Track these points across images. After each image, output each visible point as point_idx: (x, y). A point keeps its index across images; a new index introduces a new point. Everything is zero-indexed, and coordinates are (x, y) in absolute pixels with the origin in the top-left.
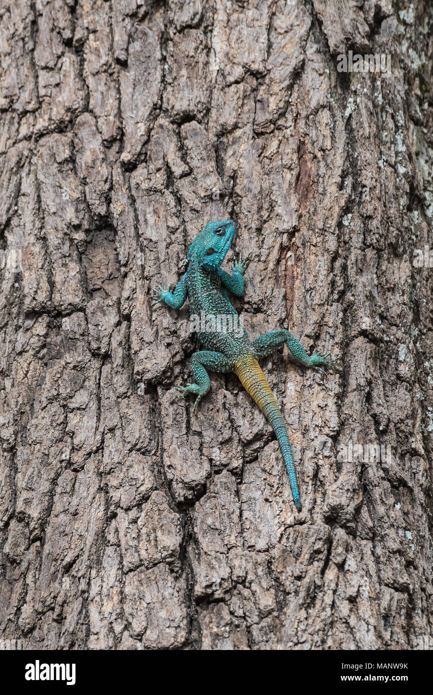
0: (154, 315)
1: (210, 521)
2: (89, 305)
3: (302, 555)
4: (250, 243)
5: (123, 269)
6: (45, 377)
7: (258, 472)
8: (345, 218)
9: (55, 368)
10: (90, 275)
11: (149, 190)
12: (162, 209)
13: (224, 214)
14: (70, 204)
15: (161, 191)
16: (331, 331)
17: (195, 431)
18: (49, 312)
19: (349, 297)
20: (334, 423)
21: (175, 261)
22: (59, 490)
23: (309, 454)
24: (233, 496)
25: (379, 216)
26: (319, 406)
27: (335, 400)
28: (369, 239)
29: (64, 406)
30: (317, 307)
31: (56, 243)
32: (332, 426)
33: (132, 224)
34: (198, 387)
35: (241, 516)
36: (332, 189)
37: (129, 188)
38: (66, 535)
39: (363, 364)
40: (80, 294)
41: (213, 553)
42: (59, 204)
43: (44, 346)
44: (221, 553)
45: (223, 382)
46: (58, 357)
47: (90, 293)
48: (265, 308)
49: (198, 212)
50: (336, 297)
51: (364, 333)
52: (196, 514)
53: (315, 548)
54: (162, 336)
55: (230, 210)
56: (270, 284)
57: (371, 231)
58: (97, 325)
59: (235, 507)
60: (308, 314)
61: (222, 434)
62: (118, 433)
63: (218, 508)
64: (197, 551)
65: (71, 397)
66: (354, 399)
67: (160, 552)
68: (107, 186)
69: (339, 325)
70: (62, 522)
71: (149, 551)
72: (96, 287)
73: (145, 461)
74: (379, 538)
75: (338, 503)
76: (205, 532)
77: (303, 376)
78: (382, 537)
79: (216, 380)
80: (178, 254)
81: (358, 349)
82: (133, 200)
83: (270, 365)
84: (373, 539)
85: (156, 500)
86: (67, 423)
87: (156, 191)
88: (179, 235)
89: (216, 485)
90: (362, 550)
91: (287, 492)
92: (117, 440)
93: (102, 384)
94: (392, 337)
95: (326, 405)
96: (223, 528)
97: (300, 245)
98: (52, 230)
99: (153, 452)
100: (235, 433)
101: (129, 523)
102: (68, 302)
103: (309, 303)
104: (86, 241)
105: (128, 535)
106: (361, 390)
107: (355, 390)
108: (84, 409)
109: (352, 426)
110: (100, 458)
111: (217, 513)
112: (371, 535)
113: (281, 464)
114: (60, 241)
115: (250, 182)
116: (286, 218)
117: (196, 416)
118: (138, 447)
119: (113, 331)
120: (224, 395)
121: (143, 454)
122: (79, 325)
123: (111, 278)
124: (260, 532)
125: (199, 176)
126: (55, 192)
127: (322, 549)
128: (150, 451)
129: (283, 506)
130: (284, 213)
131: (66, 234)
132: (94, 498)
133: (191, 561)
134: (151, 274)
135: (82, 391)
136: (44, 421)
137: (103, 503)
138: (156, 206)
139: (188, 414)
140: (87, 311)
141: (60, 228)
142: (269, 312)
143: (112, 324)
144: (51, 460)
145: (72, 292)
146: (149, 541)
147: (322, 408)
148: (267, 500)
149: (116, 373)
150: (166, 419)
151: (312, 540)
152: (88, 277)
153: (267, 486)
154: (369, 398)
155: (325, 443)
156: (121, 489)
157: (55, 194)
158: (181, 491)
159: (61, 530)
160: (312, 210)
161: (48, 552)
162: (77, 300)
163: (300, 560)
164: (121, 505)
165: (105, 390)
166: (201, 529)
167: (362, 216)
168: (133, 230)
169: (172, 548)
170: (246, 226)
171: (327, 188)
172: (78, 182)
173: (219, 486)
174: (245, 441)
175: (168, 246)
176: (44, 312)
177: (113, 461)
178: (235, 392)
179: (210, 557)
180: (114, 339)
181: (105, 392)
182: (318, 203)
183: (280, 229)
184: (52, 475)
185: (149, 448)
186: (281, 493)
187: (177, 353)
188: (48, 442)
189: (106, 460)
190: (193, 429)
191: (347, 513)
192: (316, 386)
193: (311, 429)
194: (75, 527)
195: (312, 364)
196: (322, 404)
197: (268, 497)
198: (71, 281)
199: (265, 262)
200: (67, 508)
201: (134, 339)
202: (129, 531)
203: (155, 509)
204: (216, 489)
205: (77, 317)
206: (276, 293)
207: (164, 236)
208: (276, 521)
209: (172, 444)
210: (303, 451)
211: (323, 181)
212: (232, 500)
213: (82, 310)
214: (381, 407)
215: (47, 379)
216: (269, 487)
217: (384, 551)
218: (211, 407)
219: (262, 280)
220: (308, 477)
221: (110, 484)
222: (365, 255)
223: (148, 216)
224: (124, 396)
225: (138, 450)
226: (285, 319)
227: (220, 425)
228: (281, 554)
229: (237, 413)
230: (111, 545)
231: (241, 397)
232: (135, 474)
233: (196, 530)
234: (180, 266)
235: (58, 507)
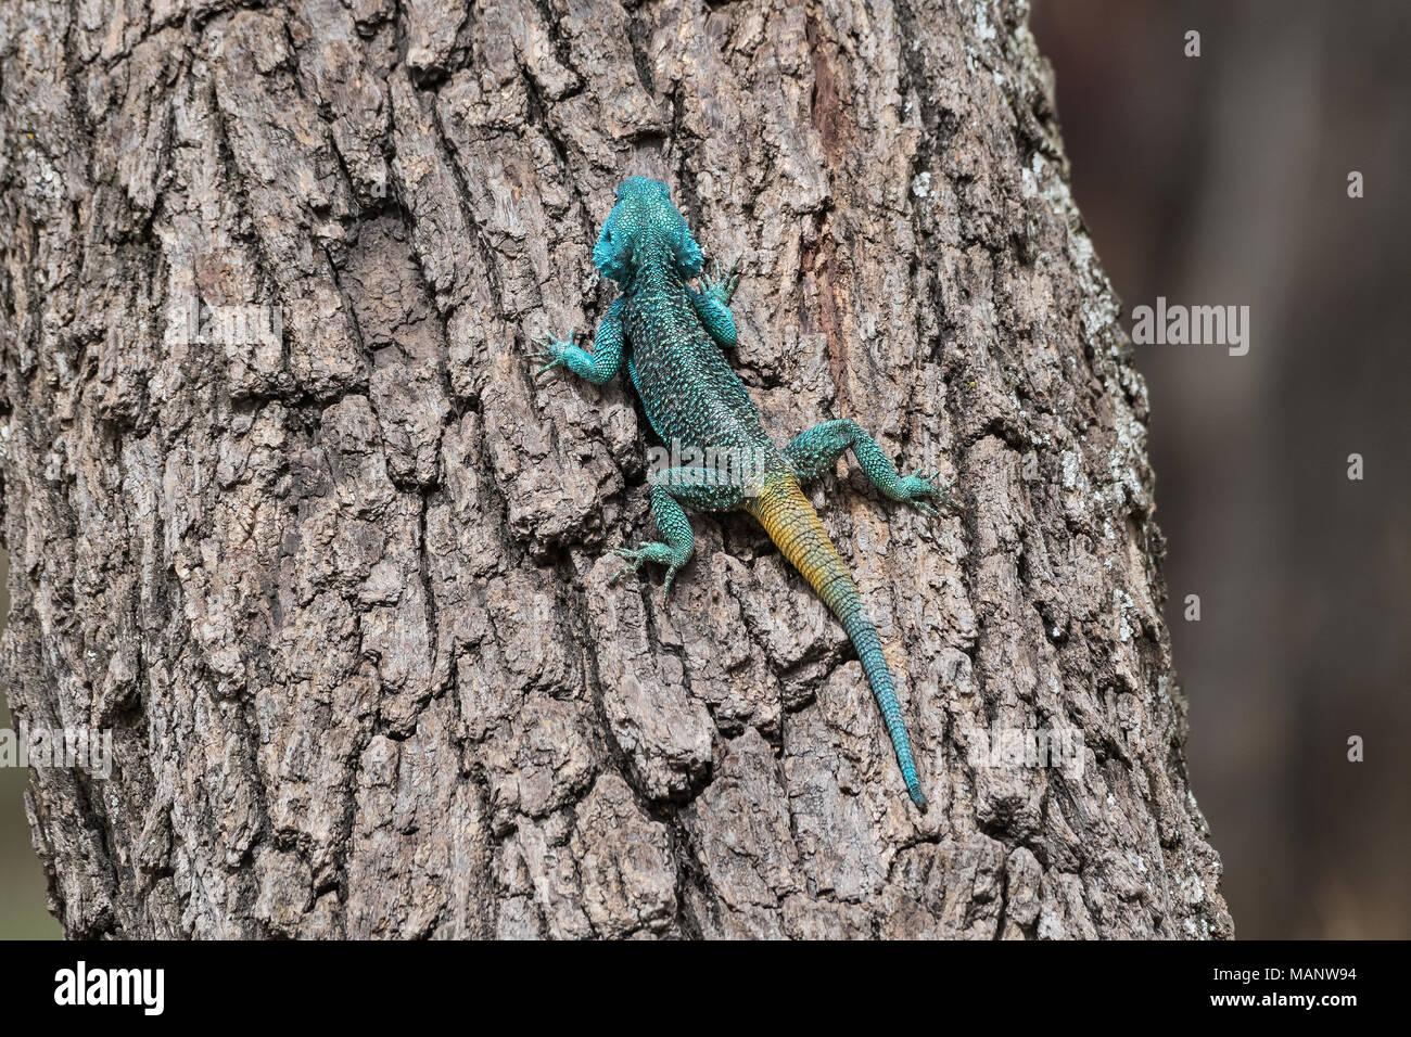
0: (542, 399)
1: (731, 838)
2: (375, 378)
3: (948, 907)
4: (734, 236)
5: (441, 300)
6: (300, 537)
7: (820, 730)
8: (917, 181)
9: (320, 515)
10: (363, 316)
11: (487, 128)
12: (525, 167)
13: (665, 175)
14: (302, 163)
15: (515, 129)
16: (931, 423)
17: (669, 645)
18: (283, 398)
19: (951, 349)
20: (967, 621)
21: (574, 278)
22: (365, 779)
23: (929, 689)
24: (772, 783)
25: (986, 175)
26: (932, 586)
27: (960, 574)
28: (970, 225)
29: (351, 598)
30: (898, 372)
31: (284, 246)
32: (966, 628)
33: (456, 202)
34: (668, 550)
35: (793, 826)
36: (887, 118)
37: (438, 124)
38: (395, 876)
39: (1005, 495)
40: (352, 356)
41: (747, 907)
42: (278, 162)
43: (284, 469)
44: (765, 907)
45: (719, 538)
46: (321, 492)
47: (370, 353)
48: (787, 377)
49: (609, 171)
50: (928, 351)
51: (995, 428)
52: (699, 824)
53: (978, 891)
54: (567, 441)
55: (676, 167)
56: (791, 324)
57: (973, 208)
58: (401, 422)
59: (778, 807)
60: (881, 388)
61: (730, 649)
62: (489, 653)
63: (745, 809)
64: (709, 904)
65: (364, 579)
66: (996, 568)
67: (635, 906)
68: (383, 122)
69: (944, 412)
70: (381, 850)
71: (609, 904)
72: (380, 340)
73: (565, 713)
74: (1093, 869)
75: (1011, 794)
76: (723, 863)
77: (888, 521)
78: (1100, 867)
79: (703, 534)
80: (579, 263)
81: (987, 462)
82: (450, 151)
83: (820, 498)
84: (1079, 871)
85: (608, 796)
86: (362, 636)
87: (503, 130)
88: (572, 222)
89: (735, 760)
90: (1064, 895)
91: (891, 773)
92: (488, 669)
93: (430, 549)
94: (1047, 437)
95: (945, 584)
96: (760, 853)
97: (841, 240)
98: (271, 219)
99: (576, 693)
100: (757, 648)
101: (549, 847)
102: (327, 373)
103: (880, 364)
104: (345, 242)
105: (552, 871)
106: (1009, 552)
107: (995, 551)
108: (395, 604)
109: (1003, 629)
110: (450, 707)
111: (745, 820)
112: (1076, 862)
113: (871, 711)
114: (292, 242)
115: (715, 105)
116: (803, 181)
117: (667, 612)
118: (543, 682)
119: (443, 434)
120: (723, 566)
121: (555, 695)
122: (363, 422)
123: (411, 320)
124: (841, 859)
125: (605, 94)
126: (265, 136)
127: (993, 894)
128: (570, 691)
129: (888, 803)
130: (798, 170)
131: (302, 226)
132: (453, 794)
133: (698, 924)
134: (521, 308)
135: (383, 565)
136: (310, 633)
137: (476, 805)
138: (509, 162)
139: (648, 608)
140: (373, 391)
141: (288, 214)
142: (796, 384)
143: (437, 418)
144: (338, 714)
145: (333, 351)
146: (605, 884)
147: (938, 590)
148: (846, 791)
149: (466, 523)
150: (602, 620)
151: (970, 872)
152: (360, 319)
153: (843, 759)
154: (1023, 568)
155: (959, 664)
156: (517, 774)
157: (265, 141)
158: (660, 774)
159: (383, 865)
160: (853, 163)
161: (358, 913)
162: (347, 369)
163: (945, 917)
164: (524, 808)
165: (442, 562)
166: (715, 855)
167: (949, 176)
168: (458, 214)
169: (663, 897)
170: (718, 201)
171: (876, 117)
172: (313, 114)
173: (742, 761)
174: (785, 665)
175: (553, 245)
176: (274, 397)
177: (487, 713)
178: (749, 558)
179: (743, 917)
180: (451, 450)
181: (439, 568)
182: (862, 149)
183: (795, 206)
184: (347, 748)
185: (567, 684)
186: (877, 773)
187: (608, 476)
188: (326, 676)
189: (470, 711)
190: (663, 641)
191: (1030, 816)
192: (920, 542)
193: (925, 636)
194: (417, 858)
195: (908, 494)
196: (938, 583)
197: (849, 785)
198: (329, 329)
199: (770, 277)
200: (388, 817)
201: (500, 449)
202: (553, 863)
203: (609, 813)
204: (736, 768)
205: (352, 405)
206: (805, 342)
207: (541, 226)
208: (875, 835)
209: (622, 673)
210: (913, 682)
211: (867, 102)
212: (773, 792)
213: (363, 389)
214: (1050, 588)
215: (306, 540)
216: (847, 763)
217: (1109, 896)
218: (696, 591)
219: (772, 316)
220: (934, 738)
221: (488, 764)
222: (969, 262)
223: (493, 183)
224: (492, 572)
225: (544, 688)
226: (833, 399)
227: (725, 630)
228: (898, 905)
229: (758, 604)
230: (513, 896)
231: (763, 569)
232: (547, 740)
233: (702, 857)
234: (586, 289)
235: (368, 816)
